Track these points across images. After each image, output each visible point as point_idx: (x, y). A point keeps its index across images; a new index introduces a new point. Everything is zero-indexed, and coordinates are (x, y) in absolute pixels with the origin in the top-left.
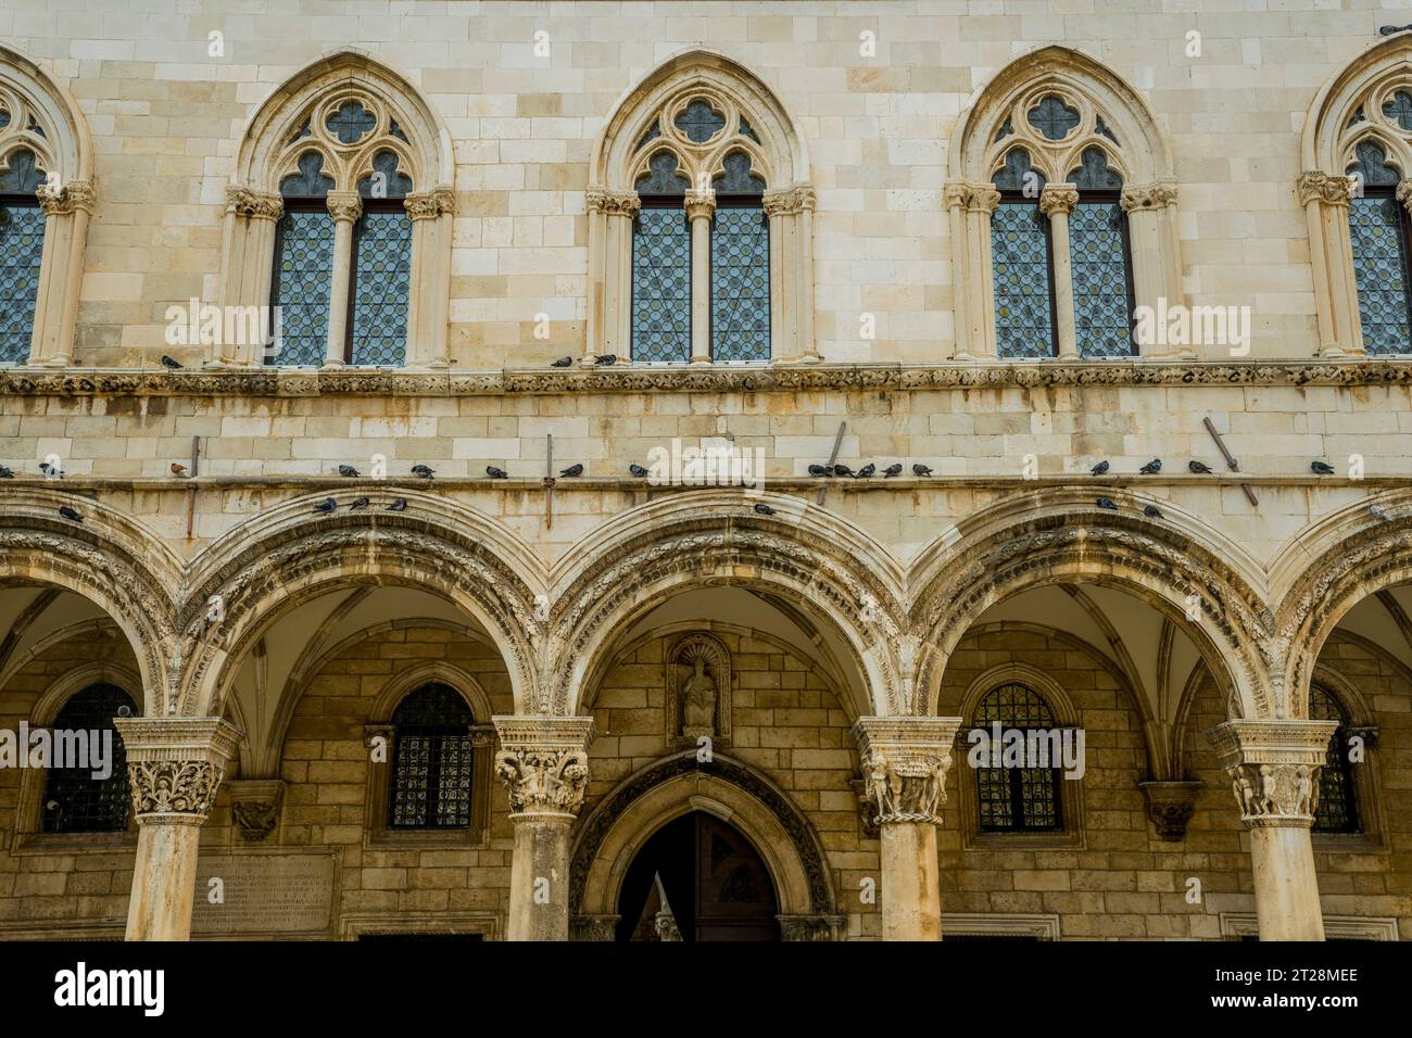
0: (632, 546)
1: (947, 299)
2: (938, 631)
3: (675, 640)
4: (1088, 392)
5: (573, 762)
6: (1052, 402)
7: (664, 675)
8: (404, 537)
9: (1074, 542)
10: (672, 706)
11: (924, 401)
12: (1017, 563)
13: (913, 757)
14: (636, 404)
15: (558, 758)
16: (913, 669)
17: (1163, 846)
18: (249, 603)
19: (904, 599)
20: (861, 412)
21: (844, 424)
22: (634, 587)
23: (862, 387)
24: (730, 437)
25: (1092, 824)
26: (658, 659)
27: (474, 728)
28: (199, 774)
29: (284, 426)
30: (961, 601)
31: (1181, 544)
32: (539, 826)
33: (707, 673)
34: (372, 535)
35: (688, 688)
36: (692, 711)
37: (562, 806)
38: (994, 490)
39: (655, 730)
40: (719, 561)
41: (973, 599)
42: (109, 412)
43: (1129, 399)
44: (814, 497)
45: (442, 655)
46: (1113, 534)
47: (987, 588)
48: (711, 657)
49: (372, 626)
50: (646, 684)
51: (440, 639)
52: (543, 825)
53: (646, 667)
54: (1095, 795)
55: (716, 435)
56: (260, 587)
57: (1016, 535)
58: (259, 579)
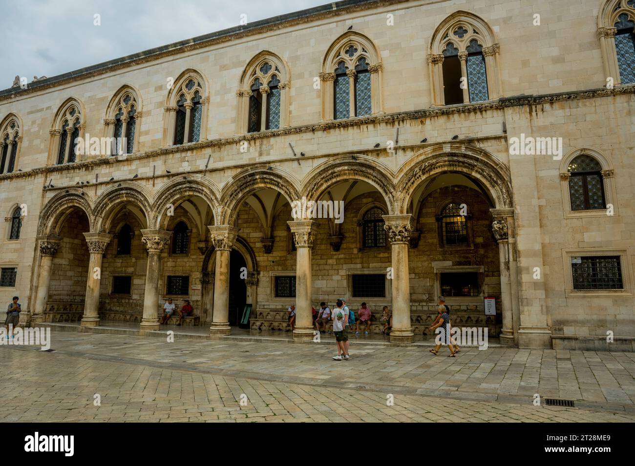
0: (168, 189)
1: (234, 121)
2: (228, 204)
4: (263, 140)
5: (155, 239)
6: (255, 143)
8: (129, 191)
9: (256, 179)
11: (228, 147)
12: (244, 186)
13: (219, 235)
14: (171, 156)
16: (221, 214)
17: (334, 253)
18: (105, 208)
19: (219, 196)
20: (214, 152)
21: (210, 156)
22: (169, 199)
23: (214, 146)
24: (188, 161)
25: (317, 248)
28: (97, 243)
29: (112, 169)
30: (233, 196)
31: (280, 177)
34: (123, 192)
38: (241, 167)
40: (186, 191)
41: (236, 196)
42: (85, 171)
43: (272, 140)
44: (203, 174)
46: (265, 176)
47: (239, 192)
54: (318, 241)
55: (185, 161)
56: (106, 204)
57: (245, 178)
58: (106, 203)
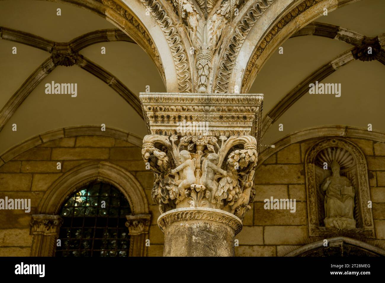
3: (312, 145)
5: (240, 146)
7: (303, 173)
10: (313, 199)
15: (219, 141)
26: (297, 160)
27: (131, 217)
32: (196, 225)
33: (343, 174)
35: (326, 185)
36: (333, 204)
37: (225, 202)
39: (297, 221)
45: (106, 157)
48: (346, 160)
49: (47, 134)
50: (286, 181)
51: (104, 144)
52: (201, 224)
53: (286, 167)
